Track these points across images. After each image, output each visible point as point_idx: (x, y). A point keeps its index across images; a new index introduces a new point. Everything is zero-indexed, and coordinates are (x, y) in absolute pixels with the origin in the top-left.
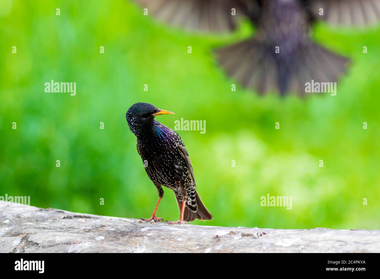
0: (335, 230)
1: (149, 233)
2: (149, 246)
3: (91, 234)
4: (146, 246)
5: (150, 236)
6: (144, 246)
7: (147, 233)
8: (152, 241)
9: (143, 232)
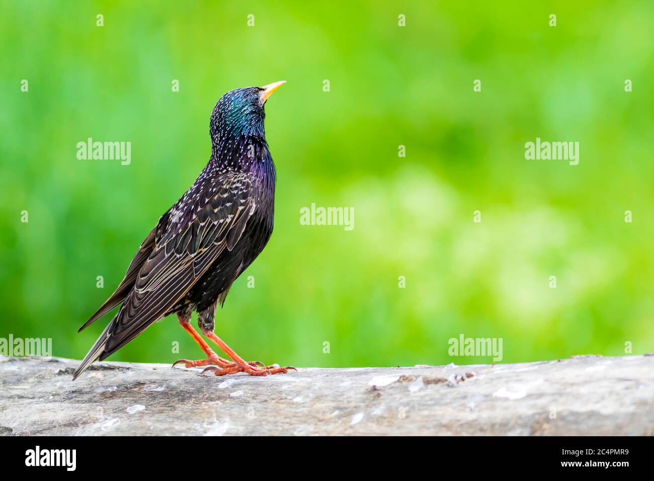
0: (612, 358)
1: (235, 391)
2: (237, 417)
3: (117, 402)
4: (231, 419)
5: (237, 398)
6: (228, 419)
7: (232, 392)
8: (243, 407)
9: (223, 390)
